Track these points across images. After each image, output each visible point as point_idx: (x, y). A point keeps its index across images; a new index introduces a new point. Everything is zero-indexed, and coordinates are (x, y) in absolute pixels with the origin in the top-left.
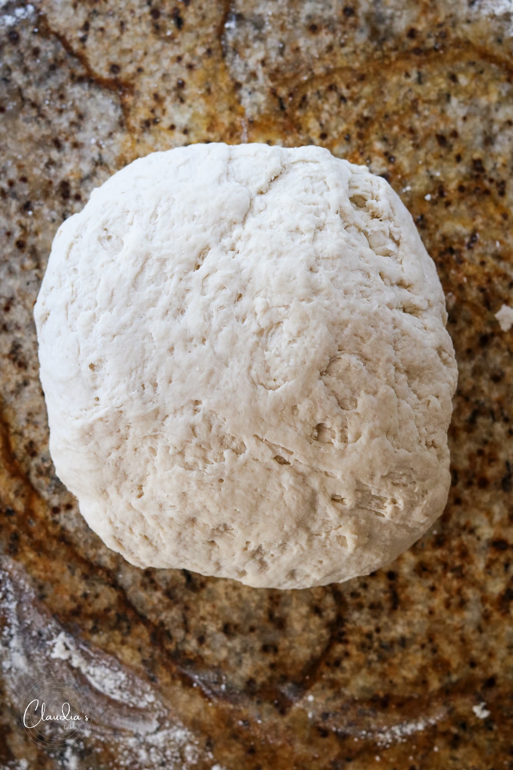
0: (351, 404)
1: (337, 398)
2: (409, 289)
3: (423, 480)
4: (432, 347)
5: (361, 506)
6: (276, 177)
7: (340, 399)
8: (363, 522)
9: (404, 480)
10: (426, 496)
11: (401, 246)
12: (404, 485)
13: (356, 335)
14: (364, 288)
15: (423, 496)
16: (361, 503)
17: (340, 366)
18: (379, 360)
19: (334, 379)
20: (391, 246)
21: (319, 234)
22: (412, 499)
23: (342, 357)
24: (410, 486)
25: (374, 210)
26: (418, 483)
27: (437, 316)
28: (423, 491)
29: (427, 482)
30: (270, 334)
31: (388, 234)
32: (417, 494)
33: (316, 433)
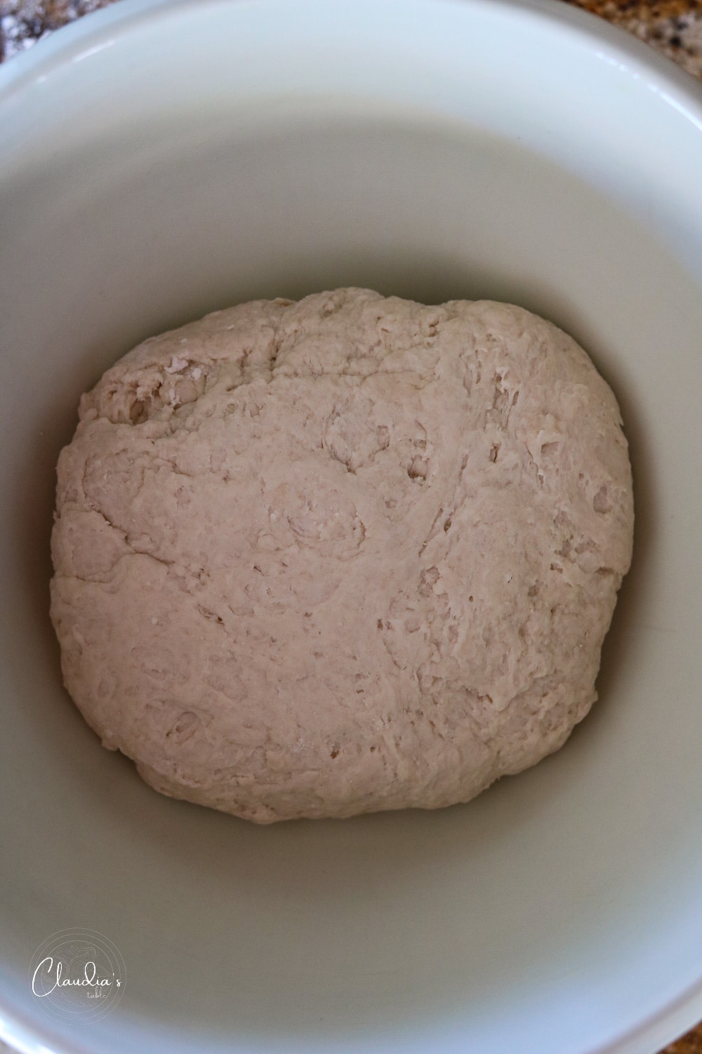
0: (383, 434)
1: (377, 452)
2: (248, 351)
3: (474, 340)
4: (320, 324)
5: (504, 424)
6: (106, 519)
7: (378, 448)
8: (524, 421)
9: (472, 366)
10: (494, 337)
11: (196, 358)
12: (480, 365)
13: (304, 425)
14: (248, 413)
15: (494, 340)
16: (501, 424)
17: (341, 447)
18: (334, 395)
19: (354, 455)
20: (197, 373)
21: (182, 467)
22: (497, 354)
23: (329, 443)
24: (481, 359)
25: (150, 391)
26: (477, 347)
27: (282, 315)
28: (489, 340)
29: (476, 335)
30: (301, 532)
31: (181, 377)
32: (490, 349)
33: (419, 479)
